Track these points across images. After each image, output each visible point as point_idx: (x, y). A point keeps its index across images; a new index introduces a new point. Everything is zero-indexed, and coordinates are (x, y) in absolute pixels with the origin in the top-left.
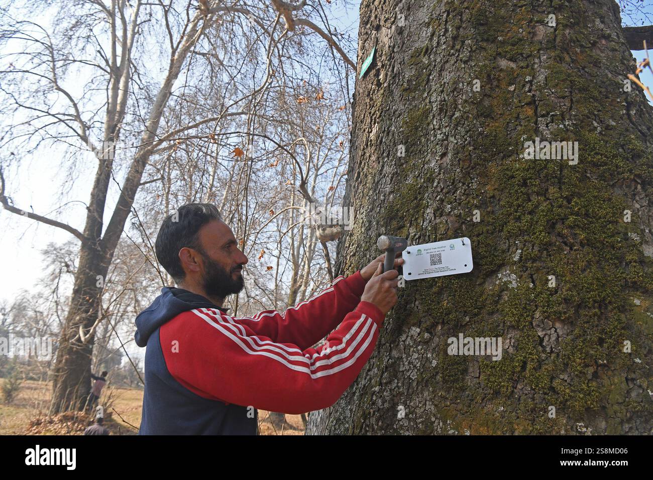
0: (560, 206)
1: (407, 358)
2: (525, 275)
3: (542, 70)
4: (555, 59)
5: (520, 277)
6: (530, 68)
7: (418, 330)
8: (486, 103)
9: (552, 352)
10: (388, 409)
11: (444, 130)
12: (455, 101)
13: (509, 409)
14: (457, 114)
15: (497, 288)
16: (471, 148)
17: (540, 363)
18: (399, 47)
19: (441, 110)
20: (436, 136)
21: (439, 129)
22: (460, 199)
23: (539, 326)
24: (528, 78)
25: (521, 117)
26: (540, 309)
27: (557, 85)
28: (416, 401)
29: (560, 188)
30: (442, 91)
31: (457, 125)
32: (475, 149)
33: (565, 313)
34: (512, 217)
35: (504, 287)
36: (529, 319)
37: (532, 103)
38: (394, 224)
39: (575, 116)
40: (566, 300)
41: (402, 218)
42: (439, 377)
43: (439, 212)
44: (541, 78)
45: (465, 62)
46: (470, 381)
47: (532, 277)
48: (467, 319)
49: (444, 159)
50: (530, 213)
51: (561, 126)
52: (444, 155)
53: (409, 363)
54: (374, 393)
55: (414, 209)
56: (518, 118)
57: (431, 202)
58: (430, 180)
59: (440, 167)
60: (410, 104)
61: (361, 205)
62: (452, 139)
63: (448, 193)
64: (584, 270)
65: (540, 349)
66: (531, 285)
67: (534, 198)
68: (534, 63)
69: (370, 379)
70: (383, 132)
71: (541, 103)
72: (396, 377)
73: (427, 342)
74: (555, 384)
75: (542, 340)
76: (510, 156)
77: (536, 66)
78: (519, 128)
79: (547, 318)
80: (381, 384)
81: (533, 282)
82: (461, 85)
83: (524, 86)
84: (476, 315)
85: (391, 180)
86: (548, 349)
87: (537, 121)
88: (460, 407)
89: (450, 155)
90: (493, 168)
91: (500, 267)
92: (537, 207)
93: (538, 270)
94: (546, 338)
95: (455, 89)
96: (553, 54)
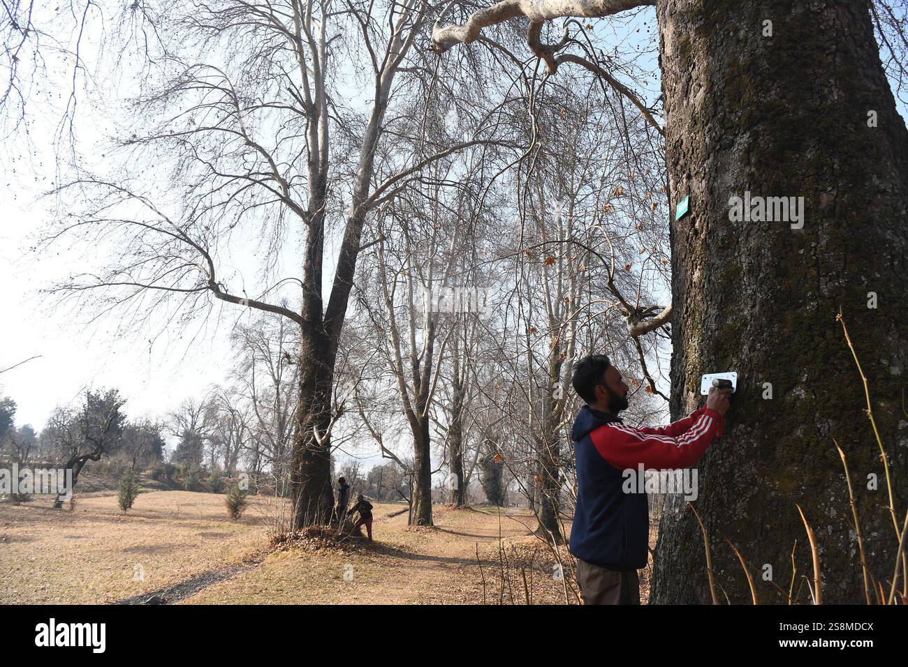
0: (833, 344)
1: (738, 443)
2: (810, 390)
3: (825, 236)
4: (834, 226)
5: (807, 392)
6: (815, 235)
7: (744, 426)
8: (783, 265)
9: (825, 436)
10: (728, 473)
11: (752, 287)
12: (759, 264)
13: (801, 468)
14: (761, 275)
15: (793, 399)
16: (772, 302)
17: (818, 442)
18: (711, 205)
19: (749, 271)
20: (746, 291)
21: (748, 286)
22: (766, 340)
23: (817, 421)
24: (813, 244)
25: (808, 277)
26: (819, 411)
27: (834, 250)
28: (746, 467)
29: (834, 331)
30: (749, 255)
31: (761, 284)
32: (775, 302)
33: (834, 413)
34: (801, 352)
35: (797, 398)
36: (812, 417)
37: (816, 265)
38: (721, 353)
39: (847, 275)
40: (835, 406)
41: (726, 350)
42: (758, 453)
43: (752, 348)
44: (824, 242)
45: (766, 231)
46: (778, 455)
47: (814, 392)
48: (774, 418)
49: (754, 309)
50: (813, 349)
51: (836, 284)
52: (753, 306)
53: (740, 446)
54: (718, 464)
55: (735, 345)
56: (805, 277)
57: (746, 341)
58: (745, 325)
59: (751, 314)
60: (725, 260)
61: (692, 335)
62: (759, 295)
63: (757, 335)
64: (848, 386)
65: (819, 434)
66: (813, 397)
67: (816, 338)
68: (819, 230)
69: (715, 457)
70: (705, 279)
71: (823, 265)
72: (732, 454)
73: (749, 433)
74: (826, 454)
75: (819, 429)
76: (800, 307)
77: (820, 232)
78: (807, 286)
79: (823, 416)
80: (722, 459)
81: (815, 395)
82: (763, 251)
83: (810, 250)
84: (780, 415)
85: (715, 321)
86: (823, 435)
87: (819, 280)
88: (772, 469)
89: (758, 307)
90: (789, 316)
91: (795, 385)
92: (818, 345)
93: (818, 387)
94: (822, 429)
95: (759, 254)
96: (832, 222)
